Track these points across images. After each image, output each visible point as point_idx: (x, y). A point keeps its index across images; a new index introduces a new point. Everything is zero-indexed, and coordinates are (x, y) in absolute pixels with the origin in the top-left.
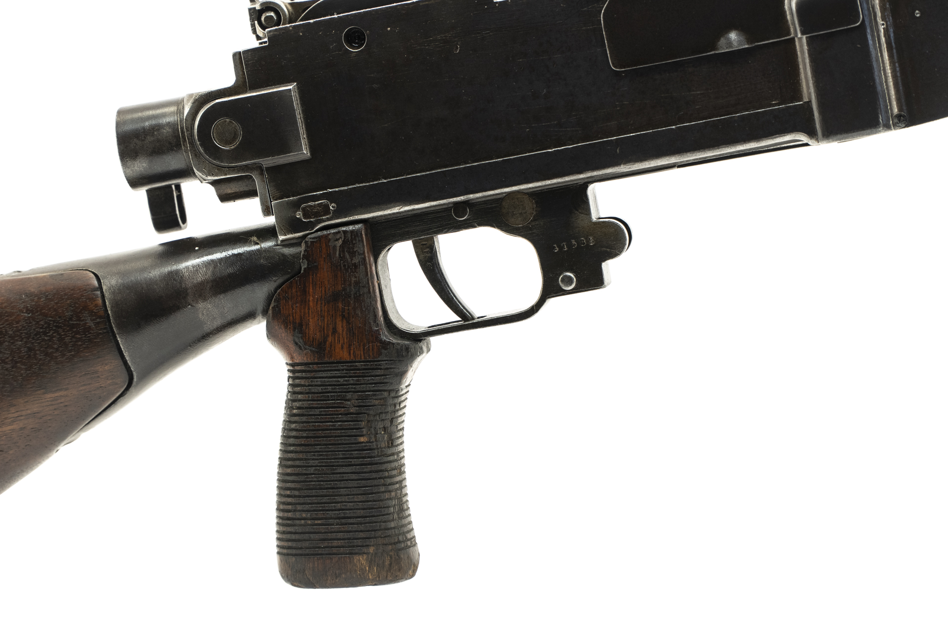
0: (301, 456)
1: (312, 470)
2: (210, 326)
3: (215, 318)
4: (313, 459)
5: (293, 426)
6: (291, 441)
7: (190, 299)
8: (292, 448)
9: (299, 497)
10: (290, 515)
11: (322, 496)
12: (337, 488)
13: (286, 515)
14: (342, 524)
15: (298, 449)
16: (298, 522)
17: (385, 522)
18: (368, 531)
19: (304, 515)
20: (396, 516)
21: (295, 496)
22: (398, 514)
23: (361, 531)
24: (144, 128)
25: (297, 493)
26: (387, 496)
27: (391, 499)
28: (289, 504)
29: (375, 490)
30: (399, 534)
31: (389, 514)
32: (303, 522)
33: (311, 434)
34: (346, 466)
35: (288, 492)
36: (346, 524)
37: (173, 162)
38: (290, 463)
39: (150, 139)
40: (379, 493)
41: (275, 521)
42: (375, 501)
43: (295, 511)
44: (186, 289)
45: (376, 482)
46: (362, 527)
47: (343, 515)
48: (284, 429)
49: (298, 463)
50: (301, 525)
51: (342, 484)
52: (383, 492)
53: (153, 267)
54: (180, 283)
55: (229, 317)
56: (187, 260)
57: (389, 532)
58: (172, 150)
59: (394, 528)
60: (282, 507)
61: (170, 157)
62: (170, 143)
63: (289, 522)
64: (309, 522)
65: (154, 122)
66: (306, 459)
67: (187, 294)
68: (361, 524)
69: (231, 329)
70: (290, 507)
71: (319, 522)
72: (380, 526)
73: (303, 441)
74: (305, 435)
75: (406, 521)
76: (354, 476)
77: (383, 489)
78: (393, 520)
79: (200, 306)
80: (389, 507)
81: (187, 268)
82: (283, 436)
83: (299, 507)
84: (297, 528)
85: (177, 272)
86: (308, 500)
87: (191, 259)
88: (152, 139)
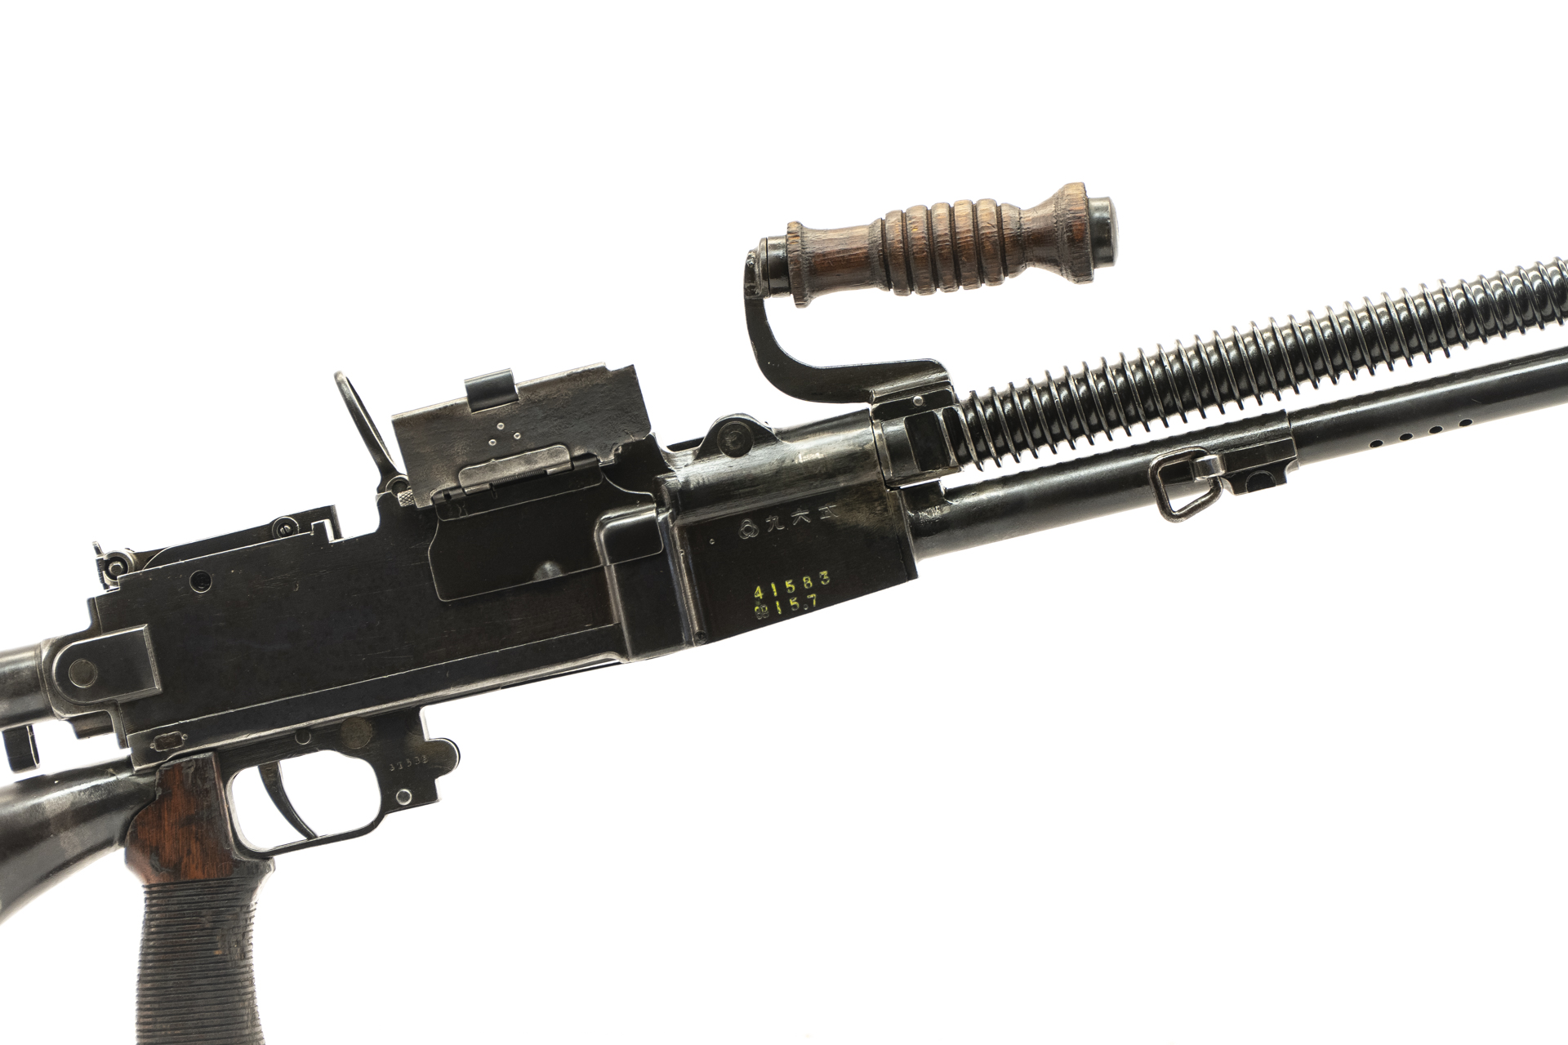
0: (160, 971)
1: (170, 984)
2: (71, 853)
3: (75, 846)
4: (171, 974)
5: (151, 943)
6: (150, 957)
7: (52, 828)
8: (151, 964)
9: (159, 1009)
10: (150, 1027)
11: (181, 1007)
12: (195, 999)
13: (147, 1027)
14: (200, 1033)
15: (157, 964)
16: (158, 1033)
17: (240, 1029)
18: (225, 1038)
19: (164, 1027)
20: (249, 1024)
21: (155, 1009)
22: (252, 1023)
23: (219, 1039)
24: (4, 673)
25: (156, 1006)
26: (241, 1005)
27: (244, 1008)
28: (149, 1017)
29: (230, 999)
30: (254, 1041)
31: (244, 1022)
32: (163, 1033)
33: (169, 950)
34: (202, 978)
35: (148, 1006)
36: (204, 1033)
37: (33, 702)
38: (149, 978)
39: (10, 682)
40: (233, 1002)
41: (135, 1034)
42: (230, 1010)
43: (155, 1023)
44: (49, 820)
45: (230, 992)
46: (219, 1035)
47: (200, 1025)
48: (143, 947)
49: (157, 978)
50: (161, 1036)
51: (199, 995)
52: (237, 1002)
53: (16, 801)
54: (43, 814)
55: (89, 845)
56: (47, 793)
57: (244, 1039)
58: (31, 691)
59: (248, 1035)
60: (142, 1020)
61: (29, 698)
62: (30, 685)
63: (150, 1034)
64: (169, 1033)
65: (13, 667)
66: (164, 974)
67: (49, 824)
68: (218, 1032)
69: (90, 857)
70: (150, 1020)
71: (179, 1032)
72: (236, 1033)
73: (161, 957)
74: (163, 951)
75: (257, 1029)
76: (210, 988)
77: (237, 998)
78: (247, 1028)
79: (62, 835)
80: (243, 1015)
81: (49, 800)
82: (142, 954)
83: (159, 1019)
84: (157, 1039)
85: (39, 805)
86: (167, 1012)
87: (52, 792)
88: (12, 681)
